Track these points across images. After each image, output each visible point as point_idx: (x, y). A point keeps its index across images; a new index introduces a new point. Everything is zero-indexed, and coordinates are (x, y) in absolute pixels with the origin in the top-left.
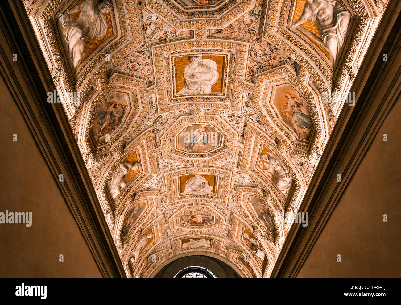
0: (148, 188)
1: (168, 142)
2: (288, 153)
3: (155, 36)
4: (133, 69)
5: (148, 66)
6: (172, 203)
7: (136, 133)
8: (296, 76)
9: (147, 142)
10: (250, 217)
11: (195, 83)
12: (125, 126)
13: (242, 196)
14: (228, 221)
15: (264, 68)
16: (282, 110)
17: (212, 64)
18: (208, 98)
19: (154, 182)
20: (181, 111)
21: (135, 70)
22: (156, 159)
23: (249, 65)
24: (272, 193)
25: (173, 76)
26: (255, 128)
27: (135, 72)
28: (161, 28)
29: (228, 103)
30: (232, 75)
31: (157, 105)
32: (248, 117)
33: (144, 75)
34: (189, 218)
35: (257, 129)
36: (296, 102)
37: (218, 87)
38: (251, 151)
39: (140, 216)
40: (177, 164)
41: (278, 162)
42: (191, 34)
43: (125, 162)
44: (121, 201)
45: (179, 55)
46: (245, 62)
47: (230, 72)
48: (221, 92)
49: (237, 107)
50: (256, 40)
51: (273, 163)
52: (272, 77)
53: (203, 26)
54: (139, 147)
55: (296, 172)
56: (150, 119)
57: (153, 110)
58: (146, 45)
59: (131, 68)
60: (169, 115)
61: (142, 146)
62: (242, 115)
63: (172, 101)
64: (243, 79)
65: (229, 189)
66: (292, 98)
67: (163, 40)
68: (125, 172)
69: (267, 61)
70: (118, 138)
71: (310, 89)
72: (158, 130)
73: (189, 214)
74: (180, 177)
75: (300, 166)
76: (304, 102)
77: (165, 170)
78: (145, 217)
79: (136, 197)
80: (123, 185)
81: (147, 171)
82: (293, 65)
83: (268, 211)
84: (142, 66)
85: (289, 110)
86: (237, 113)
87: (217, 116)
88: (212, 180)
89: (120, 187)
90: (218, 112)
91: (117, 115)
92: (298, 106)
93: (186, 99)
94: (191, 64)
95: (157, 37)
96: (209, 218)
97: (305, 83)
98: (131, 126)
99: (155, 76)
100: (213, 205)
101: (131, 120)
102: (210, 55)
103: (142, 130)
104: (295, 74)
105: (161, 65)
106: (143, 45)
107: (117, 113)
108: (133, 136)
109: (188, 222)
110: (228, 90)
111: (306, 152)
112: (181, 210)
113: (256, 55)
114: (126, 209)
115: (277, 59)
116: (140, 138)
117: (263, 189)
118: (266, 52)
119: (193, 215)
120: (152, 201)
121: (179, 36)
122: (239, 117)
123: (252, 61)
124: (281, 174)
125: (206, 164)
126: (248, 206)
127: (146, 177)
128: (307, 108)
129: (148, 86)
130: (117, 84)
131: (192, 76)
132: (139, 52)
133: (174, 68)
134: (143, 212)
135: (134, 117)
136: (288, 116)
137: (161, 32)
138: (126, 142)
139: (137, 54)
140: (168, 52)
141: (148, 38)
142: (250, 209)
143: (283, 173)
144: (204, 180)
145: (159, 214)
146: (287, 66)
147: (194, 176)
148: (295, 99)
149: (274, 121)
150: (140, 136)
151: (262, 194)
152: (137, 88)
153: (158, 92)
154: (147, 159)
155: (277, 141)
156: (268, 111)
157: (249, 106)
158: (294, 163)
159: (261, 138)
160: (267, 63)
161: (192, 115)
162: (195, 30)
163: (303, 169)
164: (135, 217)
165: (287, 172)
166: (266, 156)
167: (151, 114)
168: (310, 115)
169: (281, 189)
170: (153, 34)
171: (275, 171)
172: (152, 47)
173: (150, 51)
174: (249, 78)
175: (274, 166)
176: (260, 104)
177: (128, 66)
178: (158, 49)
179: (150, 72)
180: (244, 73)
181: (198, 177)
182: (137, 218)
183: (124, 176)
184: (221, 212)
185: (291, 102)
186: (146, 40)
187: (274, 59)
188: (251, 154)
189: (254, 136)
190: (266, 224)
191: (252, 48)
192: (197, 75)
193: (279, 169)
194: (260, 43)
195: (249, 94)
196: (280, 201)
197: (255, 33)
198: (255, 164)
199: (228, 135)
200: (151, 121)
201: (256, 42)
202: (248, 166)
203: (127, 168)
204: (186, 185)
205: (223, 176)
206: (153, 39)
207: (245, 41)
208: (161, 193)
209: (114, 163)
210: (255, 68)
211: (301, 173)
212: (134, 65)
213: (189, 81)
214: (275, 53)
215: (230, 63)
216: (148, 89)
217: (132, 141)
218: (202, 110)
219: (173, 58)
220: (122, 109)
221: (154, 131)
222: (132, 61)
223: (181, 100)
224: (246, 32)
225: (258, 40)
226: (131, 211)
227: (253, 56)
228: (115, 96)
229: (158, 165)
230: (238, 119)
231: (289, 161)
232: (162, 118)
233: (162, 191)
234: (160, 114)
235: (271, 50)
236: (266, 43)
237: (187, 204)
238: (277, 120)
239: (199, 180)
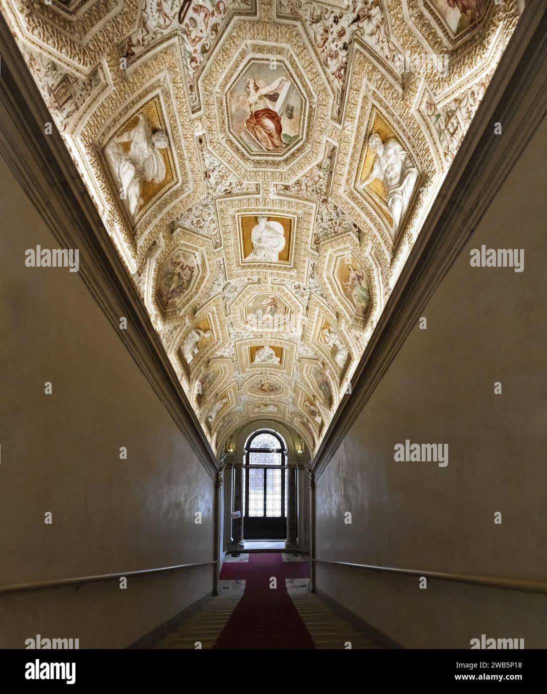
0: (221, 356)
1: (238, 311)
2: (346, 328)
3: (219, 187)
4: (198, 226)
5: (214, 225)
6: (243, 371)
7: (205, 299)
8: (359, 246)
9: (217, 310)
10: (311, 387)
11: (263, 248)
12: (194, 290)
13: (305, 368)
14: (293, 390)
15: (329, 236)
16: (343, 283)
17: (279, 228)
18: (275, 267)
19: (226, 351)
20: (249, 279)
21: (201, 227)
22: (226, 329)
23: (315, 232)
24: (330, 365)
25: (240, 239)
26: (318, 300)
27: (200, 229)
28: (225, 178)
29: (294, 273)
30: (298, 242)
31: (225, 270)
32: (312, 289)
33: (210, 234)
34: (259, 386)
35: (320, 302)
36: (357, 274)
37: (285, 256)
38: (314, 325)
39: (215, 382)
40: (247, 334)
41: (337, 337)
42: (257, 189)
43: (197, 328)
44: (196, 366)
45: (246, 213)
46: (311, 228)
47: (297, 238)
48: (288, 260)
49: (303, 278)
50: (323, 202)
51: (333, 337)
52: (336, 246)
53: (269, 179)
54: (210, 314)
55: (352, 346)
56: (219, 285)
57: (222, 276)
58: (210, 197)
59: (196, 225)
60: (237, 283)
61: (213, 313)
62: (307, 287)
63: (240, 267)
64: (308, 247)
65: (294, 361)
66: (354, 270)
67: (228, 193)
68: (197, 338)
69: (333, 227)
70: (188, 303)
71: (371, 261)
72: (227, 298)
73: (259, 382)
74: (250, 347)
75: (356, 340)
76: (365, 275)
77: (236, 339)
78: (220, 382)
79: (209, 364)
80: (196, 351)
81: (219, 339)
82: (357, 233)
83: (327, 382)
84: (207, 224)
85: (350, 283)
86: (303, 285)
87: (284, 287)
88: (279, 352)
89: (193, 353)
90: (285, 282)
91: (184, 277)
92: (359, 279)
93: (254, 266)
94: (258, 225)
95: (221, 188)
96: (276, 387)
97: (367, 254)
98: (200, 291)
99: (222, 237)
100: (280, 375)
101: (200, 284)
102: (276, 216)
103: (212, 296)
104: (358, 243)
105: (228, 224)
106: (207, 197)
107: (185, 275)
108: (203, 302)
109: (259, 390)
110: (294, 259)
111: (362, 326)
112: (252, 378)
113: (322, 219)
114: (201, 375)
115: (342, 226)
116: (210, 304)
117: (323, 362)
118: (332, 217)
119: (263, 383)
120: (225, 368)
121: (245, 190)
122: (304, 289)
123: (319, 226)
124: (340, 348)
125: (274, 336)
126: (310, 377)
127: (218, 345)
128: (367, 281)
129: (215, 248)
130: (182, 242)
131: (260, 240)
132: (203, 206)
133: (241, 228)
134: (218, 378)
135: (202, 282)
136: (349, 290)
137: (225, 183)
138: (196, 307)
139: (201, 207)
140: (234, 209)
141: (212, 188)
142: (311, 380)
143: (340, 347)
144: (272, 352)
145: (232, 381)
146: (351, 233)
147: (263, 347)
148: (357, 272)
149: (336, 295)
150: (210, 302)
151: (322, 366)
152: (203, 249)
153: (226, 255)
154: (219, 327)
155: (338, 315)
156: (331, 283)
157: (314, 278)
158: (351, 337)
159: (323, 312)
160: (332, 230)
161: (260, 284)
162: (261, 183)
163: (358, 343)
164: (211, 383)
165: (344, 346)
166: (327, 330)
167: (220, 279)
168: (369, 289)
169: (338, 362)
170: (217, 184)
171: (334, 345)
172: (217, 201)
173: (215, 205)
174: (315, 247)
175: (334, 340)
176: (324, 276)
177: (192, 222)
178: (223, 204)
179: (216, 231)
180: (310, 240)
181: (267, 348)
182: (212, 383)
183: (197, 342)
184: (287, 382)
185: (353, 274)
186: (210, 191)
187: (339, 225)
188: (313, 328)
189: (317, 309)
190: (324, 394)
191: (318, 211)
192: (264, 239)
193: (337, 343)
194: (327, 205)
195: (314, 264)
196: (336, 373)
197: (323, 193)
198: (317, 337)
199: (294, 308)
200: (220, 287)
201: (323, 204)
202: (311, 339)
203: (199, 334)
204: (256, 356)
205: (288, 349)
206: (217, 191)
207: (312, 202)
208: (233, 362)
209: (185, 328)
210: (321, 235)
211: (356, 347)
212: (199, 220)
213: (257, 247)
214: (341, 218)
215: (297, 227)
216: (215, 251)
217: (202, 307)
218: (270, 279)
219: (240, 217)
220: (190, 272)
221: (223, 299)
222: (196, 215)
223: (249, 266)
224: (313, 190)
225: (325, 201)
226: (206, 377)
227: (320, 221)
228: (182, 256)
229: (230, 334)
230: (303, 291)
231: (347, 335)
232: (231, 285)
233: (234, 360)
234: (228, 281)
235: (338, 215)
236: (332, 205)
237: (257, 373)
238: (339, 294)
239: (268, 351)
